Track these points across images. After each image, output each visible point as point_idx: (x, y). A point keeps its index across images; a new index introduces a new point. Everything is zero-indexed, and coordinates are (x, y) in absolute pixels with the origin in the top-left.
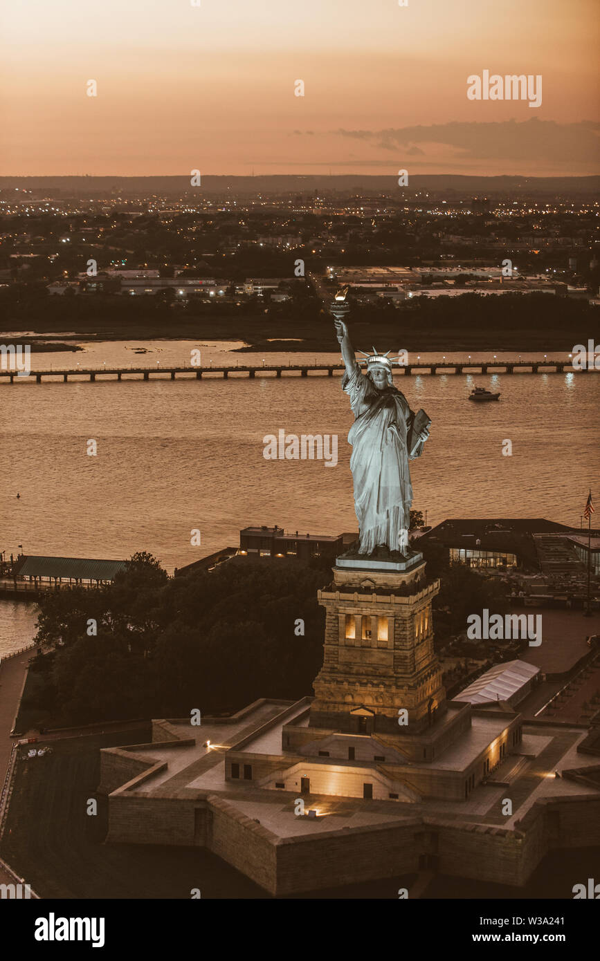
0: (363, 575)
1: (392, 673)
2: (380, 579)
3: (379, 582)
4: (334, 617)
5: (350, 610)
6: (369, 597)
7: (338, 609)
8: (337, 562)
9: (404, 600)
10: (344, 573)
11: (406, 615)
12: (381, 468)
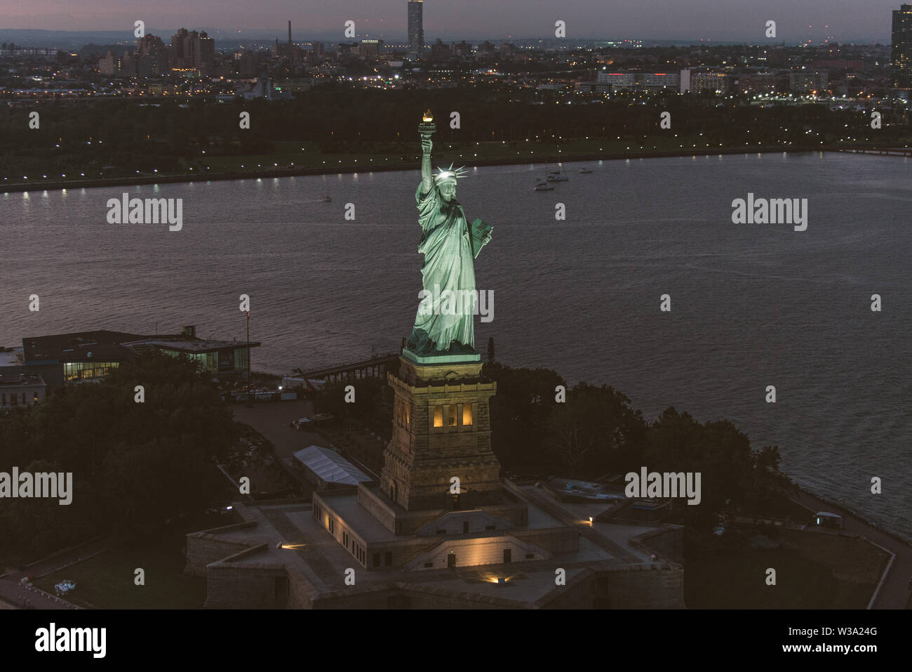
0: (446, 368)
1: (477, 452)
2: (462, 370)
3: (461, 373)
4: (423, 410)
5: (440, 402)
6: (458, 388)
7: (428, 402)
8: (420, 360)
9: (489, 386)
10: (430, 369)
11: (487, 400)
12: (461, 272)
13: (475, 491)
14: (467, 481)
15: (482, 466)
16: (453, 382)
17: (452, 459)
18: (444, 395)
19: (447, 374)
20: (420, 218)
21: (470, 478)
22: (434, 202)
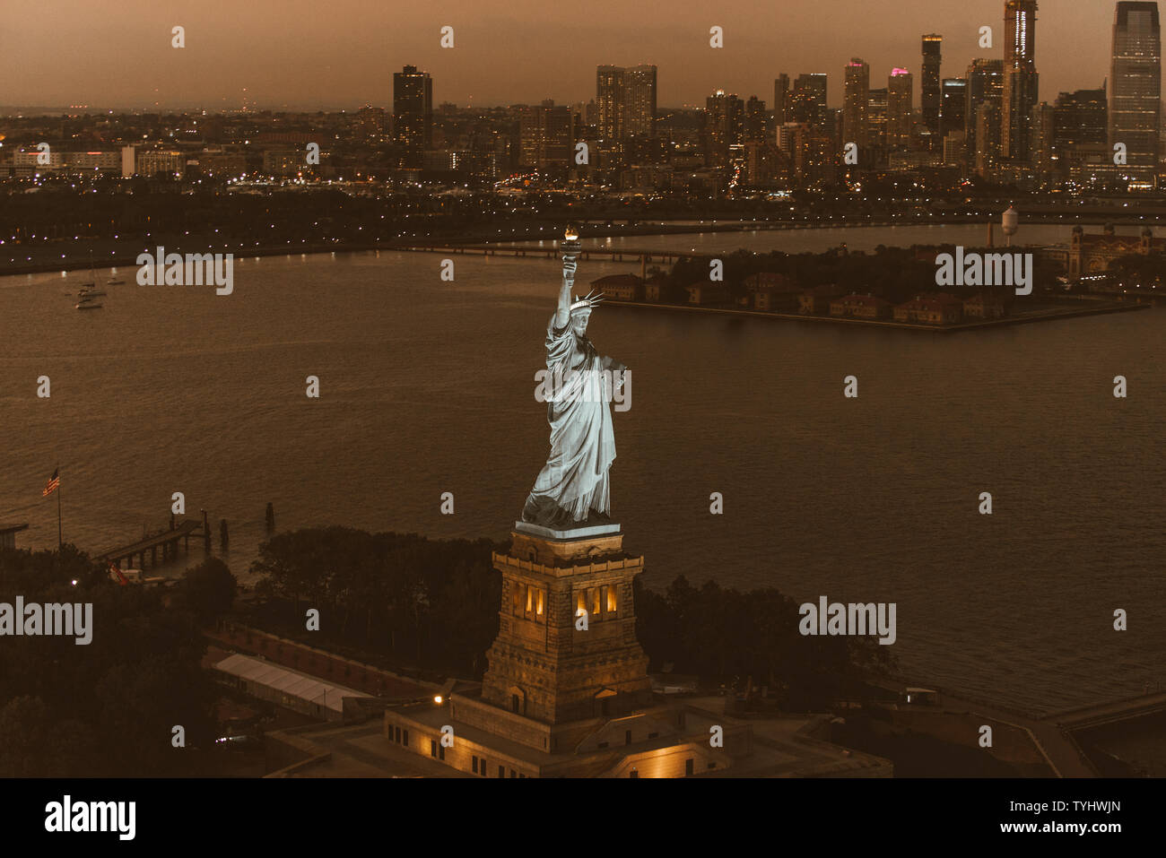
0: (588, 543)
1: (622, 644)
2: (603, 544)
3: (604, 548)
4: (567, 596)
5: (584, 585)
6: (604, 566)
7: (571, 586)
8: (559, 535)
9: (636, 561)
10: (570, 545)
11: (631, 578)
12: (602, 423)
13: (624, 692)
14: (613, 681)
15: (630, 661)
16: (598, 559)
17: (598, 655)
18: (590, 576)
19: (590, 550)
20: (550, 359)
21: (617, 676)
22: (569, 338)
